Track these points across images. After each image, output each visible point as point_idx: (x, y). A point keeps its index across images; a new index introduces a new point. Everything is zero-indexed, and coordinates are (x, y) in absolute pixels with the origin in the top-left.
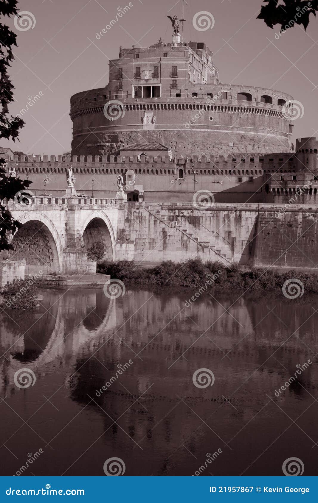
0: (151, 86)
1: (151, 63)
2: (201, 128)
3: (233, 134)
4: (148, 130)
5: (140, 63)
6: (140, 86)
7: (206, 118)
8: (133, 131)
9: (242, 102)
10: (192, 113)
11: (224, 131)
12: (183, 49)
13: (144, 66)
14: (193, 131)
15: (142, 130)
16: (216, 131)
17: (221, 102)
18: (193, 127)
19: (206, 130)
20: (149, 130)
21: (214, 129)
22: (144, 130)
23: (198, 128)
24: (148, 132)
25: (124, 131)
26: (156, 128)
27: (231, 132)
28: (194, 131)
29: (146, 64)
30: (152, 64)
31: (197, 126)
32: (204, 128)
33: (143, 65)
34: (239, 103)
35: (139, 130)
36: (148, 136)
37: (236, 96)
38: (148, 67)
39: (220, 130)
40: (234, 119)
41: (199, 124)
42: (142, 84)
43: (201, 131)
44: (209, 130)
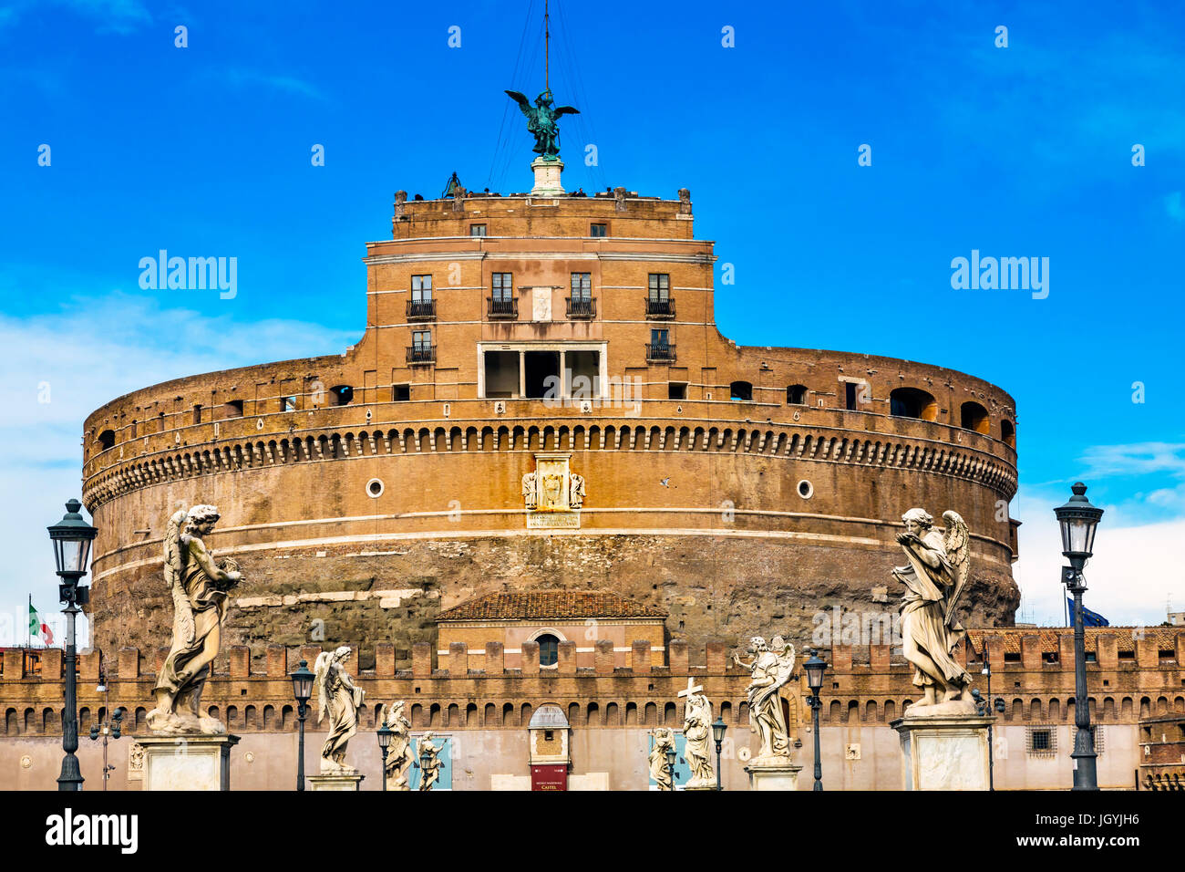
0: (562, 349)
1: (559, 257)
2: (770, 529)
3: (885, 554)
4: (549, 533)
5: (513, 257)
6: (513, 348)
7: (788, 485)
8: (485, 539)
9: (909, 423)
10: (732, 463)
11: (854, 540)
12: (671, 210)
13: (528, 269)
14: (739, 539)
15: (522, 532)
16: (825, 537)
17: (840, 421)
18: (741, 522)
19: (789, 535)
20: (555, 532)
21: (819, 532)
22: (530, 533)
23: (757, 527)
24: (550, 543)
25: (440, 540)
26: (585, 526)
27: (877, 542)
28: (747, 539)
29: (538, 264)
30: (562, 261)
31: (755, 519)
32: (781, 528)
33: (523, 267)
34: (900, 429)
35: (508, 533)
36: (553, 557)
37: (888, 401)
38: (549, 277)
39: (838, 533)
40: (884, 490)
41: (762, 507)
42: (523, 342)
43: (769, 540)
44: (801, 536)
